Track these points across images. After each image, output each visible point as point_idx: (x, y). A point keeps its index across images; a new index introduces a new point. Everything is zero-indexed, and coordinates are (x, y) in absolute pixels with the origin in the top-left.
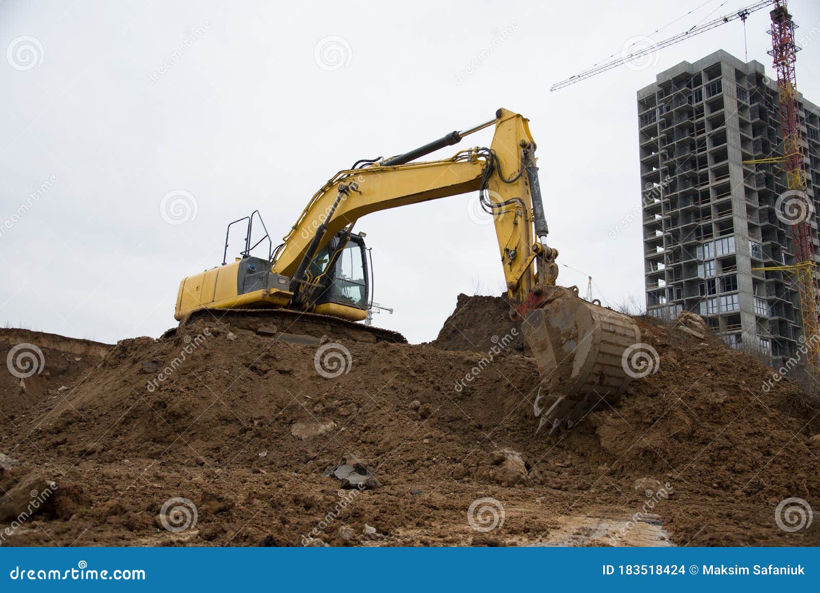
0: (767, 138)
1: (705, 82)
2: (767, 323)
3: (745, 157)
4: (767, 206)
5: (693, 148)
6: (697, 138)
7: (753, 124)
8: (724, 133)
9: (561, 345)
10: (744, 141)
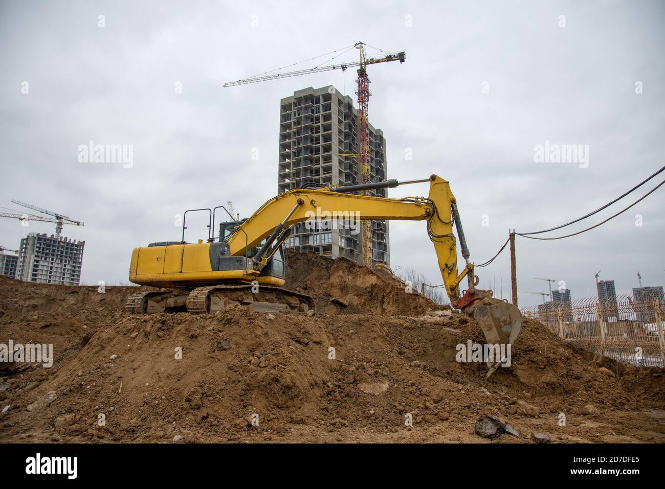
0: (351, 142)
1: (322, 102)
2: (344, 251)
3: (340, 152)
4: (349, 182)
5: (312, 141)
6: (315, 135)
7: (345, 133)
8: (330, 135)
9: (501, 327)
10: (340, 142)
